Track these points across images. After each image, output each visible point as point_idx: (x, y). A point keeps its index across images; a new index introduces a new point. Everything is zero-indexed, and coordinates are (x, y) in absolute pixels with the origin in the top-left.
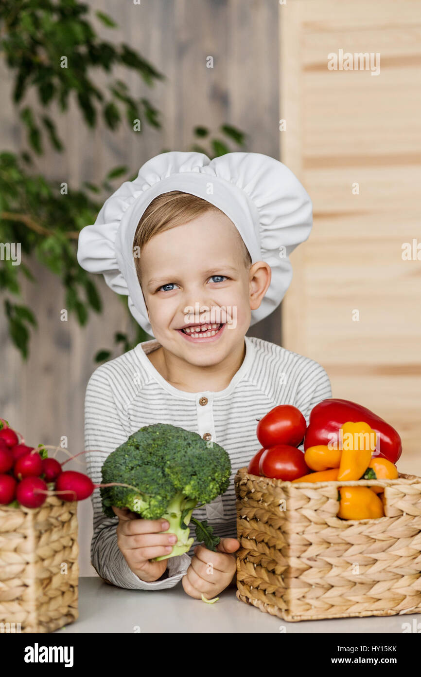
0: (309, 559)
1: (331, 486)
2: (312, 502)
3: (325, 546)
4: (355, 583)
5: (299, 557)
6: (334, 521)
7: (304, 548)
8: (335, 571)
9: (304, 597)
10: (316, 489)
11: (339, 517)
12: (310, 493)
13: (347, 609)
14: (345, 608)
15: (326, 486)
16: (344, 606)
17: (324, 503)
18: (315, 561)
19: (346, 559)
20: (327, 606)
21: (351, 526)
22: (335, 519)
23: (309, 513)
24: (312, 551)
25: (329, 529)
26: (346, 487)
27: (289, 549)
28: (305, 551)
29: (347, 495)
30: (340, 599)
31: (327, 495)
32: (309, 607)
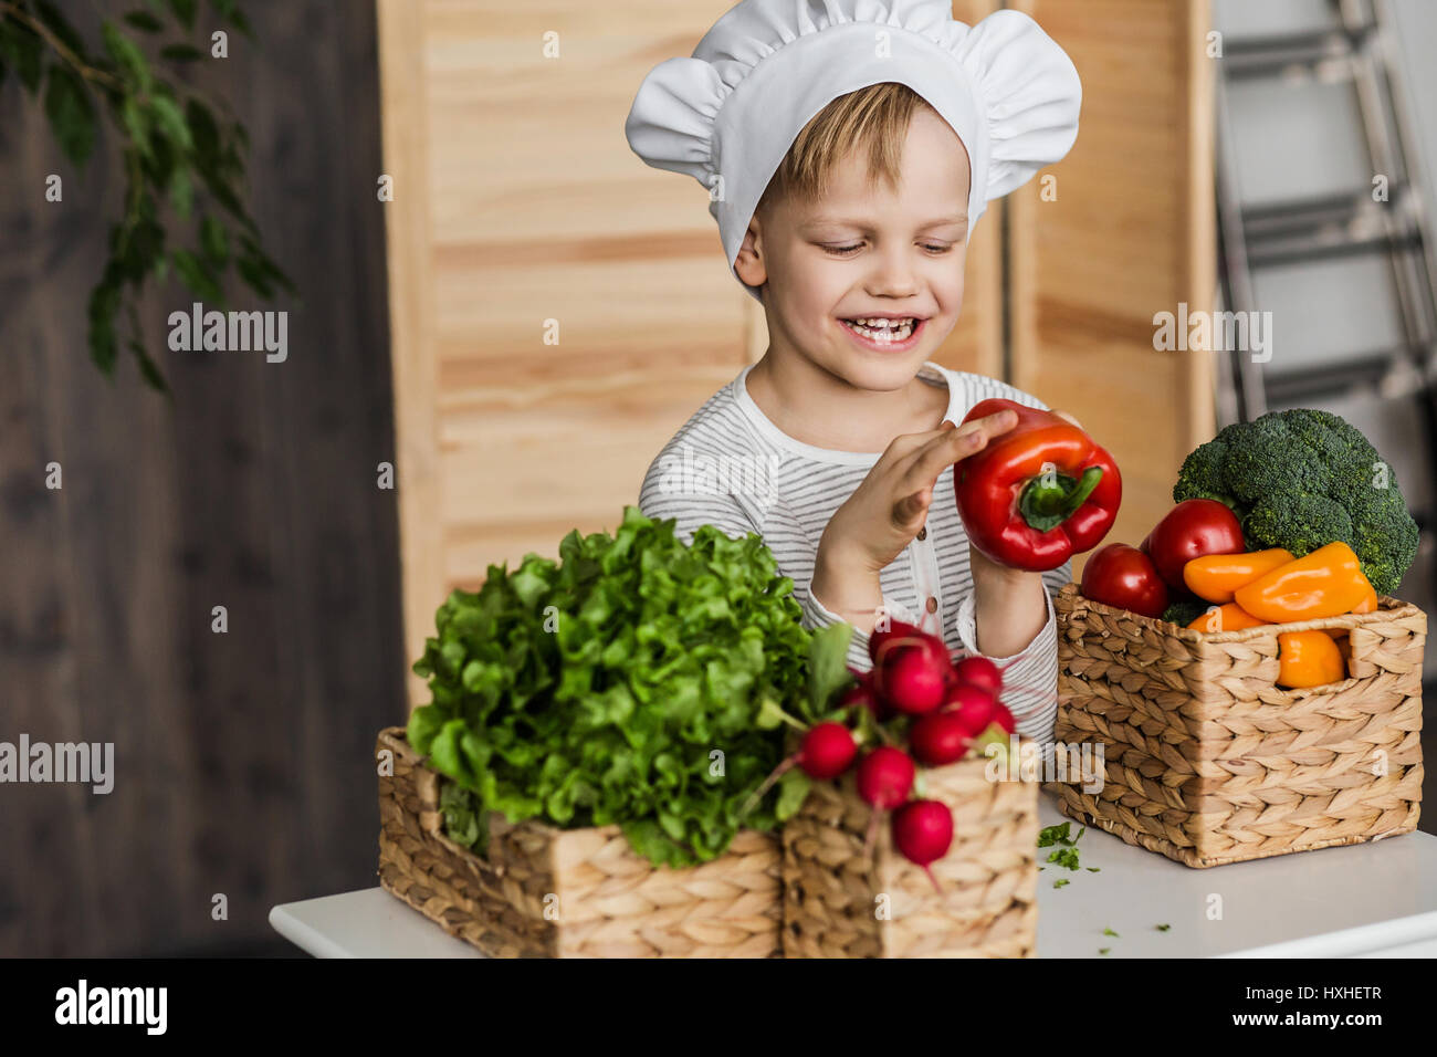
0: (1230, 762)
1: (1268, 634)
2: (1238, 665)
3: (1258, 737)
4: (1304, 797)
5: (1215, 760)
6: (1272, 695)
7: (1225, 744)
8: (1273, 780)
9: (1223, 827)
10: (1241, 642)
11: (1281, 686)
12: (1236, 651)
13: (1291, 842)
14: (1288, 840)
15: (1261, 635)
16: (1287, 836)
17: (1257, 665)
18: (1243, 764)
19: (1290, 755)
20: (1260, 839)
21: (1301, 698)
22: (1273, 690)
23: (1234, 684)
24: (1238, 749)
25: (1264, 707)
26: (1291, 633)
27: (1199, 747)
28: (1226, 749)
29: (1295, 646)
30: (1280, 826)
31: (1262, 650)
32: (1233, 842)
